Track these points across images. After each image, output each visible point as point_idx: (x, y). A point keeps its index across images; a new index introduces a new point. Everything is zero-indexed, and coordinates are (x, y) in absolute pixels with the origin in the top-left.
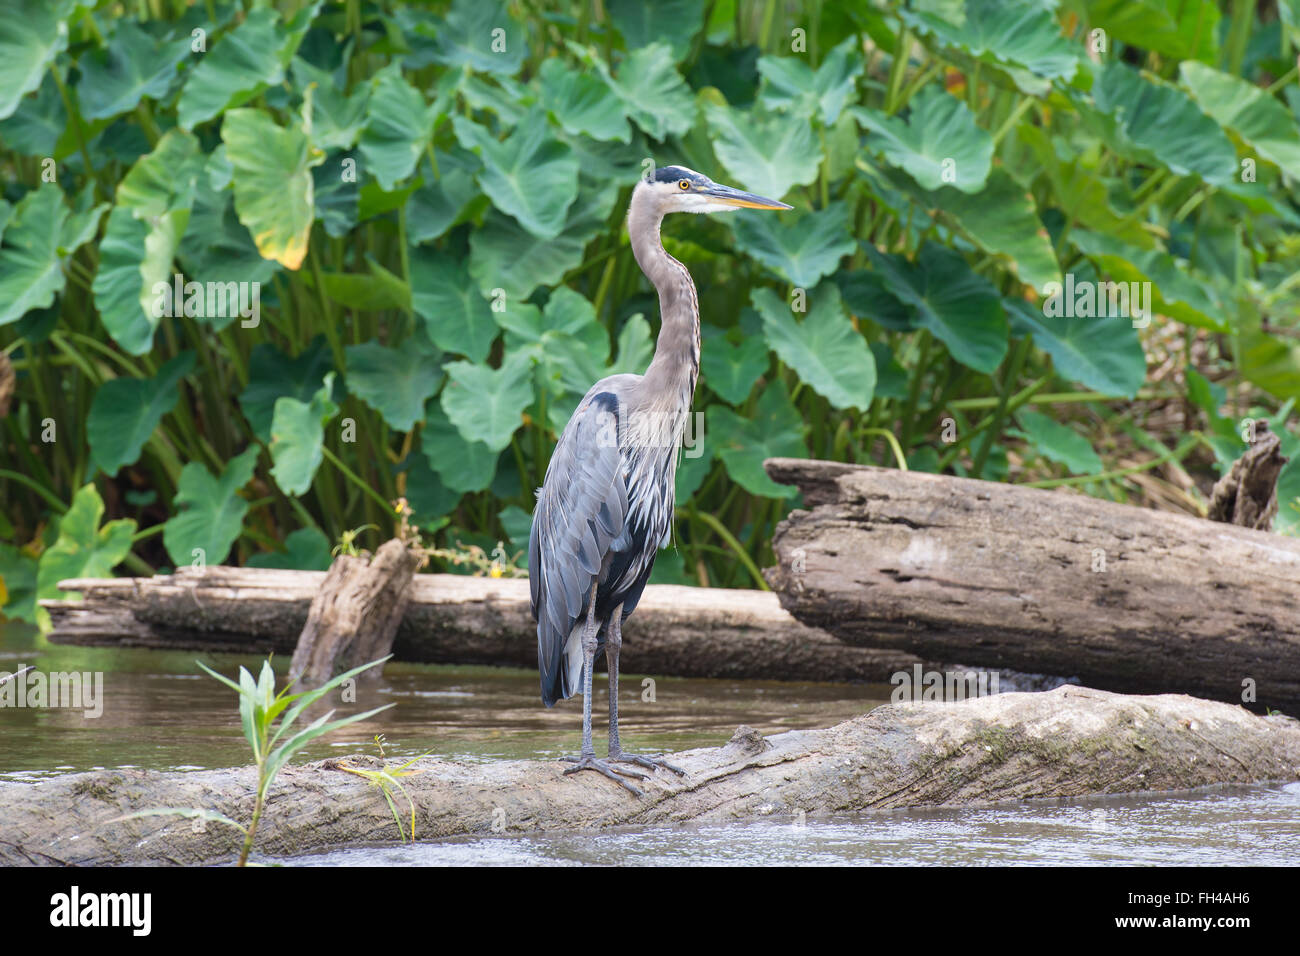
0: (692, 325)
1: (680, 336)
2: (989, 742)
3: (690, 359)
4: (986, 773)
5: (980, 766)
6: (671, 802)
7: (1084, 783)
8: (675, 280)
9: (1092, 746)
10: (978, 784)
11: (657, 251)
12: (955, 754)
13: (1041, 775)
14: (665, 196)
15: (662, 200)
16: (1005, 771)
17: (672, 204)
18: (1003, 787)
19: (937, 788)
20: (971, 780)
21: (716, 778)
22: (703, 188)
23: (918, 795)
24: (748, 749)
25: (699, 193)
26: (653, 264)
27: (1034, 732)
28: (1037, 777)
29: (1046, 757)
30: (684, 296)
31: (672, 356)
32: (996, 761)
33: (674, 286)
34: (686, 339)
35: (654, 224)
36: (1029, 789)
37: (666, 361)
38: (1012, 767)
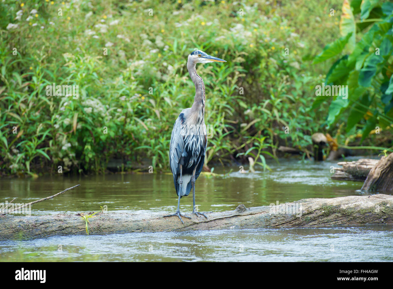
0: (202, 94)
1: (199, 97)
2: (324, 210)
3: (202, 103)
4: (321, 218)
5: (319, 216)
6: (196, 225)
7: (358, 222)
8: (198, 82)
9: (364, 211)
10: (317, 221)
11: (194, 74)
12: (311, 213)
13: (342, 219)
14: (195, 58)
15: (194, 60)
16: (328, 218)
17: (197, 61)
18: (326, 222)
19: (300, 222)
20: (314, 220)
21: (220, 219)
22: (204, 56)
23: (292, 224)
24: (238, 211)
25: (203, 57)
26: (193, 78)
27: (344, 207)
28: (341, 220)
29: (345, 214)
30: (200, 86)
31: (197, 103)
32: (326, 215)
33: (198, 83)
34: (201, 97)
35: (193, 66)
36: (336, 223)
37: (196, 104)
38: (332, 217)
